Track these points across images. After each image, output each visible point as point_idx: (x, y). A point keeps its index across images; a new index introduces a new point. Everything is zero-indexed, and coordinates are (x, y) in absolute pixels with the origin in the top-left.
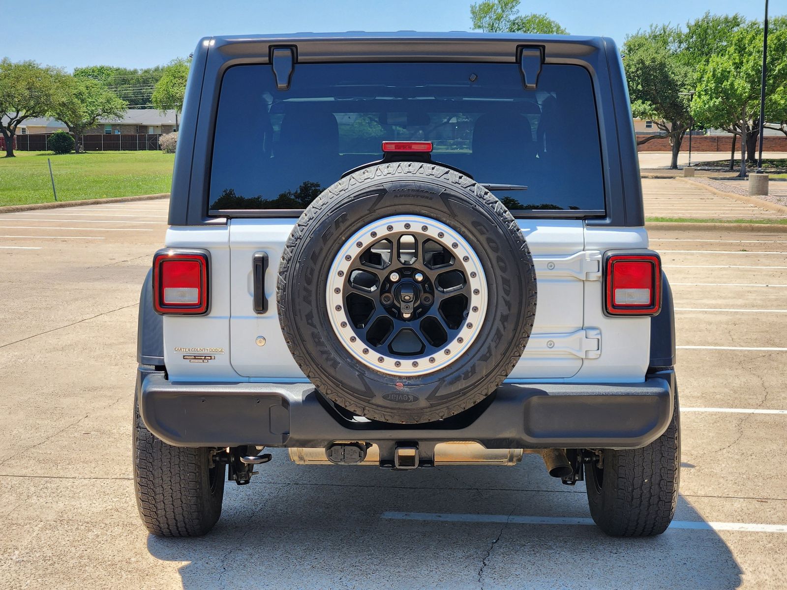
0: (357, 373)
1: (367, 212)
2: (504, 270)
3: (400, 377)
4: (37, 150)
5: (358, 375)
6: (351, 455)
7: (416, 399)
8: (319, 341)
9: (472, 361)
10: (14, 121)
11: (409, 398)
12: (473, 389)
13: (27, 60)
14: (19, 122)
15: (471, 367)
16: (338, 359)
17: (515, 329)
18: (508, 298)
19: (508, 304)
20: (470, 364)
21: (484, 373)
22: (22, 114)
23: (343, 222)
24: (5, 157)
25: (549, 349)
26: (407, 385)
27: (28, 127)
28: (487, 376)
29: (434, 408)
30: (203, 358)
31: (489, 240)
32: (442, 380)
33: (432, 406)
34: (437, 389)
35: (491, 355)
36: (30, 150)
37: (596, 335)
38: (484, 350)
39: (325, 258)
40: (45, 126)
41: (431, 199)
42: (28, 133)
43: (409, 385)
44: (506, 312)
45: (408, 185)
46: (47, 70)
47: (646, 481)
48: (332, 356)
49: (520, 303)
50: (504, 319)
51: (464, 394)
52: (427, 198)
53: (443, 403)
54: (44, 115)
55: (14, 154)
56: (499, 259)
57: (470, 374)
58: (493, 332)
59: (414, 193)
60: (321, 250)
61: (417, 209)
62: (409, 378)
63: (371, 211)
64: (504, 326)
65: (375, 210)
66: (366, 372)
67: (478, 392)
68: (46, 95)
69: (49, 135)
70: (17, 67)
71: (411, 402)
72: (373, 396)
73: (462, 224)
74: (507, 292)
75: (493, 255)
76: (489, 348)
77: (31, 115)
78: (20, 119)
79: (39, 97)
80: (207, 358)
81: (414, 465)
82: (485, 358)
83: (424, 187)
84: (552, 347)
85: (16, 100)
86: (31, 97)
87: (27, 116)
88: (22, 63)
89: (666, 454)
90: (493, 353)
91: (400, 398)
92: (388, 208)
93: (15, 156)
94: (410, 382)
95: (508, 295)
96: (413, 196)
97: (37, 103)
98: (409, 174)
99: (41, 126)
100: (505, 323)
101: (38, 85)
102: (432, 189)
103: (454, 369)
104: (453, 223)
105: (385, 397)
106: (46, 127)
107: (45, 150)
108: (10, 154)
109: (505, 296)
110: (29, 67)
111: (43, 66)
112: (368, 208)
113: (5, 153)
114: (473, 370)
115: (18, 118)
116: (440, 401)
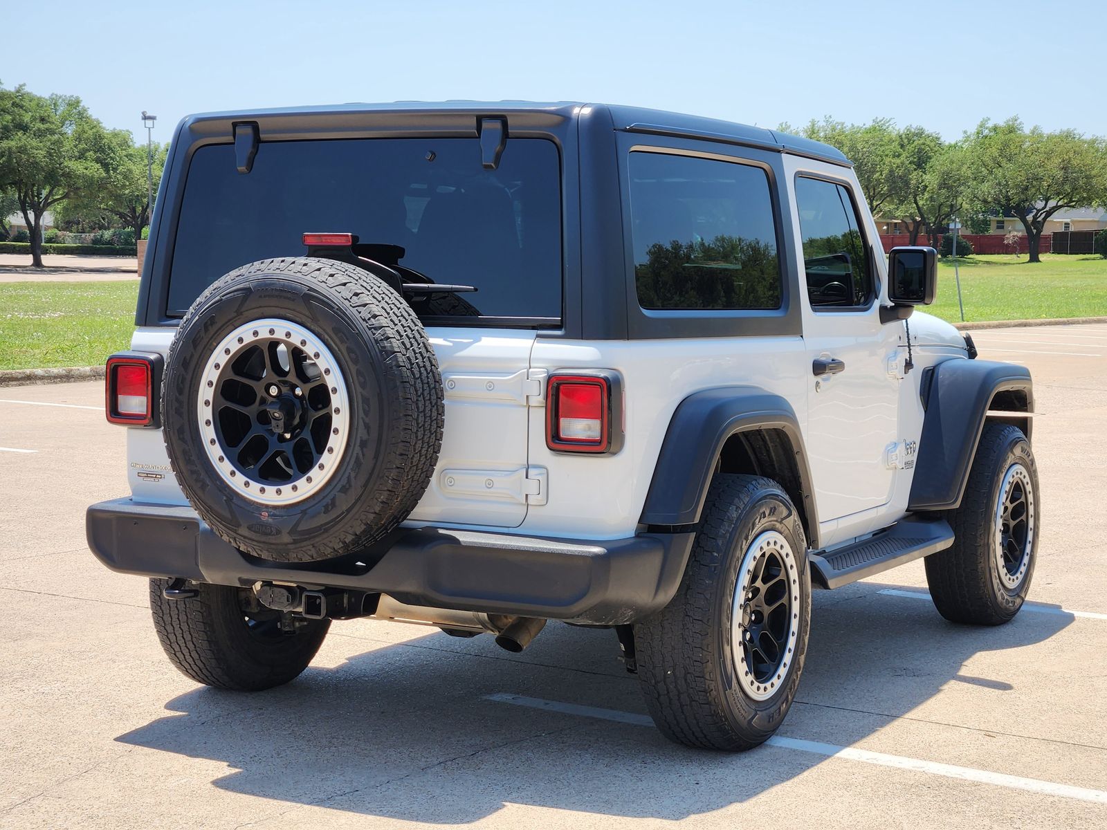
0: (225, 498)
1: (235, 314)
2: (363, 386)
3: (267, 506)
4: (1081, 253)
5: (225, 500)
6: (280, 599)
7: (279, 532)
8: (190, 459)
9: (332, 493)
10: (1042, 214)
11: (272, 531)
12: (333, 526)
13: (1065, 129)
14: (1049, 214)
15: (332, 500)
16: (208, 482)
17: (376, 457)
18: (367, 420)
19: (367, 427)
20: (331, 496)
21: (344, 508)
22: (1052, 203)
23: (211, 325)
24: (1028, 262)
25: (488, 490)
26: (273, 515)
27: (1072, 221)
28: (349, 511)
29: (298, 545)
30: (154, 476)
31: (349, 350)
32: (304, 512)
33: (295, 542)
34: (297, 524)
35: (350, 486)
36: (1071, 254)
37: (536, 475)
38: (344, 482)
39: (196, 366)
40: (1097, 219)
41: (293, 300)
42: (1072, 229)
43: (274, 515)
44: (365, 437)
45: (273, 284)
46: (1094, 142)
47: (669, 673)
48: (201, 477)
49: (381, 426)
50: (363, 444)
51: (326, 531)
52: (289, 299)
53: (306, 540)
54: (1091, 203)
55: (1040, 259)
56: (359, 373)
57: (330, 507)
58: (353, 460)
59: (277, 293)
60: (192, 356)
61: (282, 312)
62: (275, 507)
63: (239, 313)
64: (362, 452)
65: (242, 312)
66: (234, 498)
67: (342, 530)
68: (1087, 177)
69: (1097, 232)
70: (1050, 138)
71: (274, 535)
72: (239, 525)
73: (324, 330)
74: (366, 413)
75: (353, 368)
76: (349, 478)
77: (1067, 205)
78: (1050, 210)
79: (1076, 179)
80: (158, 476)
81: (320, 615)
82: (344, 490)
83: (287, 286)
84: (490, 488)
85: (1045, 184)
86: (1066, 179)
87: (1061, 206)
88: (1057, 133)
89: (691, 640)
90: (353, 484)
91: (261, 529)
92: (255, 310)
93: (1040, 261)
94: (275, 512)
95: (367, 416)
96: (277, 296)
97: (1074, 189)
98: (278, 271)
99: (1091, 219)
100: (365, 450)
101: (1074, 162)
102: (295, 289)
103: (317, 500)
104: (317, 329)
105: (250, 528)
106: (1098, 221)
107: (1092, 254)
108: (1034, 259)
109: (364, 417)
110: (1068, 136)
111: (1088, 137)
112: (235, 309)
113: (1026, 257)
114: (333, 504)
115: (1047, 209)
116: (303, 537)
